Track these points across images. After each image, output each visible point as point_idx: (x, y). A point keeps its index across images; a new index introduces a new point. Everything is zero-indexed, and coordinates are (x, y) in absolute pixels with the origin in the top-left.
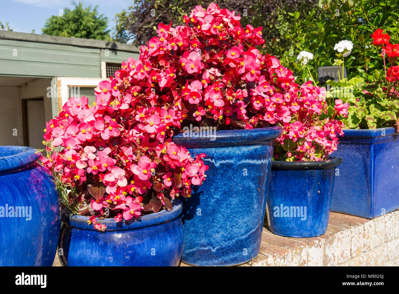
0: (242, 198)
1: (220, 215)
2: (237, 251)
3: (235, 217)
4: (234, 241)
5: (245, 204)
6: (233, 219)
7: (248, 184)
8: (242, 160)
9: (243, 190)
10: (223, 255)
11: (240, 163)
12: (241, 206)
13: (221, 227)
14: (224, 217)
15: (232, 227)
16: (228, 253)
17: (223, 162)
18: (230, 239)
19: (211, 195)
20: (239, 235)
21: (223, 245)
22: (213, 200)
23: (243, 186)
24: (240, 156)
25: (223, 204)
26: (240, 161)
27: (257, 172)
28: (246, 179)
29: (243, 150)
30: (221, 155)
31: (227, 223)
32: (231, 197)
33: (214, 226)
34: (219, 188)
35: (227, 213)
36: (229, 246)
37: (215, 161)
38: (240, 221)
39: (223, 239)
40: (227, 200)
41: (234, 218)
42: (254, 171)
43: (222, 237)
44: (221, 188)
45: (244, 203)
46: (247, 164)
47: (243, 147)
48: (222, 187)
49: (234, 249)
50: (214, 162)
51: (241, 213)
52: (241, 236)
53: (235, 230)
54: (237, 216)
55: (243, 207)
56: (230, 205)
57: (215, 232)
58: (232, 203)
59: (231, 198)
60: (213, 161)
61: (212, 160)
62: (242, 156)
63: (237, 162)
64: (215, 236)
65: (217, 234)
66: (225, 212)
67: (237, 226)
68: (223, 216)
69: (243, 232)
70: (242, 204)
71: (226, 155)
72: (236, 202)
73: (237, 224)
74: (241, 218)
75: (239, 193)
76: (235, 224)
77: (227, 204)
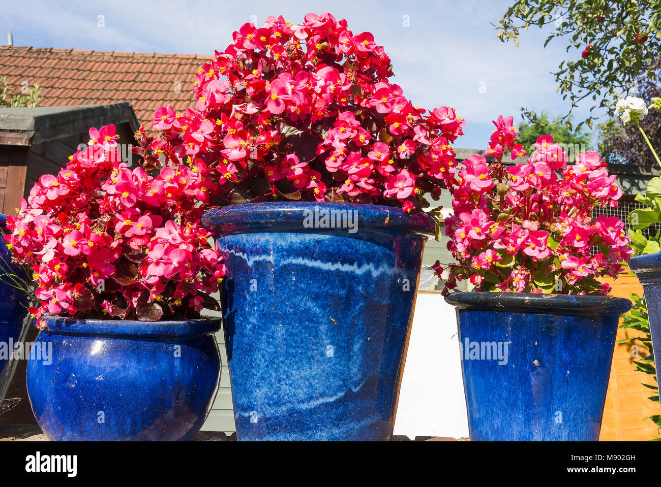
0: (293, 328)
1: (260, 356)
2: (292, 431)
3: (283, 362)
4: (284, 408)
5: (302, 342)
6: (279, 366)
7: (305, 305)
8: (288, 256)
9: (295, 314)
10: (269, 433)
11: (286, 262)
12: (294, 345)
13: (263, 378)
14: (266, 360)
15: (279, 381)
16: (276, 429)
17: (257, 258)
18: (278, 404)
19: (246, 318)
20: (294, 400)
21: (266, 413)
22: (249, 326)
23: (295, 306)
24: (285, 250)
25: (262, 335)
26: (285, 260)
27: (325, 285)
28: (299, 294)
29: (289, 239)
30: (254, 246)
31: (271, 372)
32: (273, 324)
33: (254, 374)
34: (254, 304)
35: (269, 353)
36: (277, 418)
37: (248, 256)
38: (294, 372)
39: (266, 401)
40: (268, 329)
41: (281, 365)
42: (318, 281)
43: (266, 397)
44: (258, 305)
45: (299, 340)
46: (299, 265)
47: (289, 234)
48: (259, 303)
49: (287, 426)
50: (246, 259)
51: (294, 357)
52: (299, 402)
53: (285, 388)
54: (287, 362)
55: (298, 347)
56: (273, 338)
57: (255, 387)
58: (275, 336)
59: (273, 326)
60: (245, 257)
61: (244, 255)
62: (287, 251)
63: (280, 261)
64: (255, 394)
65: (258, 391)
66: (266, 351)
67: (288, 382)
68: (263, 357)
69: (302, 396)
70: (296, 341)
71: (261, 246)
72: (283, 335)
73: (288, 377)
74: (295, 367)
75: (288, 319)
76: (284, 376)
77: (268, 337)
